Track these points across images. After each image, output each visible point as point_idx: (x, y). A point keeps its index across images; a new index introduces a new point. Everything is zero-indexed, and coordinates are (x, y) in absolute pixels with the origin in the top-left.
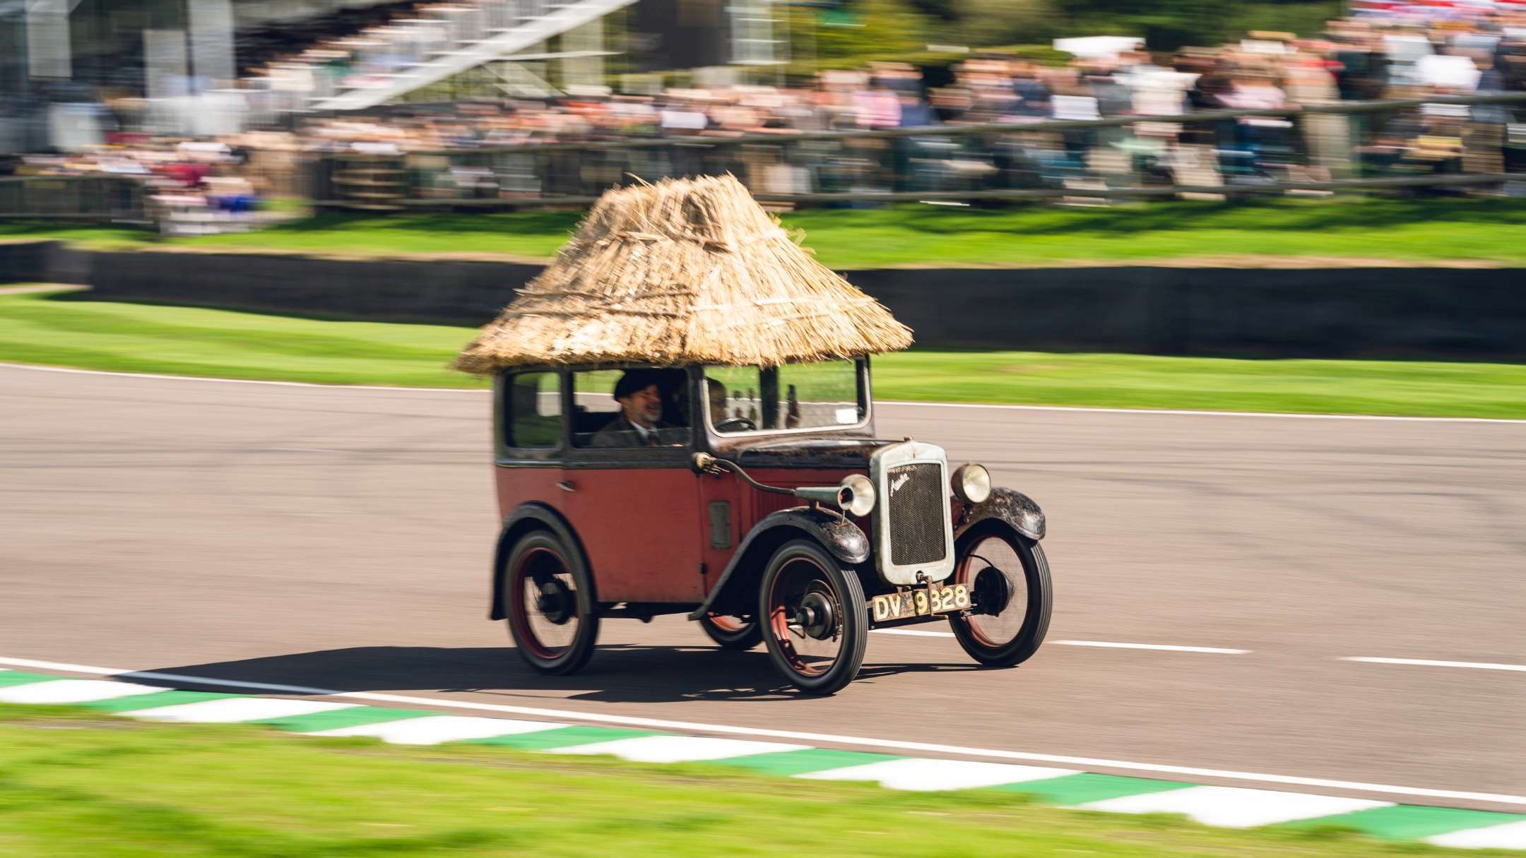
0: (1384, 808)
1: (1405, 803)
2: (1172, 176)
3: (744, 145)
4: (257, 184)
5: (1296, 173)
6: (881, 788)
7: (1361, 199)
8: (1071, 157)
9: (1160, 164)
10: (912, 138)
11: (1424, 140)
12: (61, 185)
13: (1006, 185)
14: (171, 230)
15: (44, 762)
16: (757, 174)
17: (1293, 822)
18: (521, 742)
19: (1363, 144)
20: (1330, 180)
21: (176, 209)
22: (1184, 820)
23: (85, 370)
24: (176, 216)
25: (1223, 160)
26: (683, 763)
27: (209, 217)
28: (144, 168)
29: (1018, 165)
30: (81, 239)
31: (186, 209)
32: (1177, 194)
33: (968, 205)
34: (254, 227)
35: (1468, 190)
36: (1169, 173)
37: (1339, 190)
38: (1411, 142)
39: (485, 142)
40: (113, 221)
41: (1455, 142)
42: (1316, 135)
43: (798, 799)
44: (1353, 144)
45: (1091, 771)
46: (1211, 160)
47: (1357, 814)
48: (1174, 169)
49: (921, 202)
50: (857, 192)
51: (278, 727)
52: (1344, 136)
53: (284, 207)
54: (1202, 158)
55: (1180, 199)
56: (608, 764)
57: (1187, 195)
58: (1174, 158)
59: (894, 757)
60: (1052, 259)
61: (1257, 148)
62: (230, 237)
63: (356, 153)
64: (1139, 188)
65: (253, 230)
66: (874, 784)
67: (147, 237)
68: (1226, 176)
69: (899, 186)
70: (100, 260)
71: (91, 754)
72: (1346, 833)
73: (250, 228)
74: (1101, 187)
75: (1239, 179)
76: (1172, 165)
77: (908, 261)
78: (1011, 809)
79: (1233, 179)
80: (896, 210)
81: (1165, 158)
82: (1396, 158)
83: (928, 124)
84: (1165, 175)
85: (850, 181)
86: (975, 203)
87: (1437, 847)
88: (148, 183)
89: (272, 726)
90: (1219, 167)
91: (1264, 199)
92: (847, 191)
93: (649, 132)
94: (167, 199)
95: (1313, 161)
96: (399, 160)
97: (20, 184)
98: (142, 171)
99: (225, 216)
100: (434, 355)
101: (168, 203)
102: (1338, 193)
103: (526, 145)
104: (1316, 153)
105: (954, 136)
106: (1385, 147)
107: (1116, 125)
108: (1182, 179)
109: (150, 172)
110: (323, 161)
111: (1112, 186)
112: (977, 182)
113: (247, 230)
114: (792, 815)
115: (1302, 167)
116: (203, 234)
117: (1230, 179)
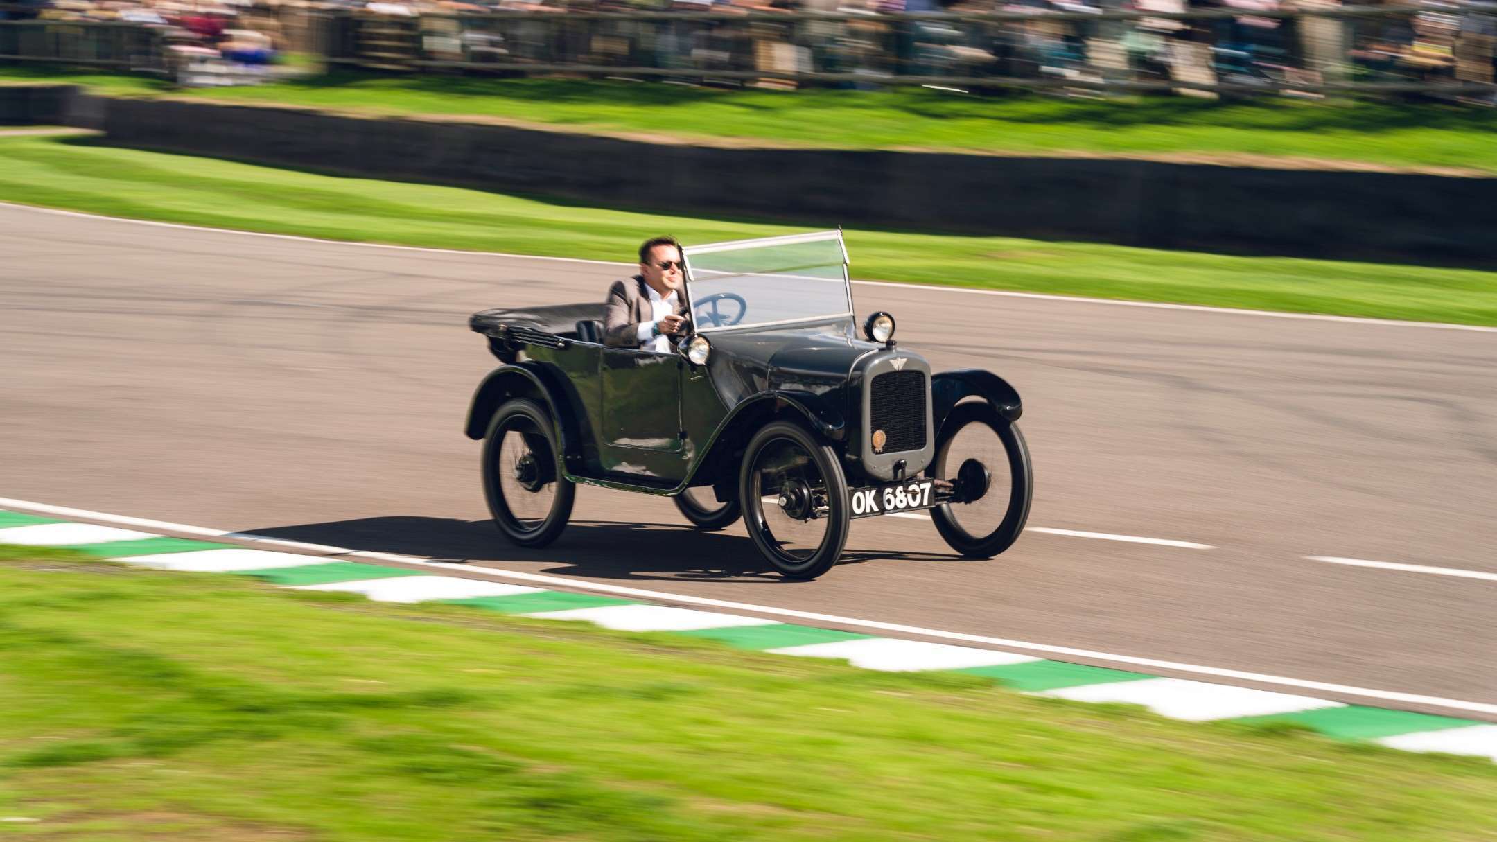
0: (1335, 708)
1: (1355, 703)
2: (1170, 71)
3: (753, 23)
4: (275, 39)
5: (1291, 74)
6: (850, 666)
7: (1351, 103)
8: (1070, 49)
9: (1159, 58)
10: (918, 23)
11: (1419, 47)
12: (81, 31)
13: (1008, 74)
14: (189, 81)
15: (34, 604)
16: (765, 51)
17: (1246, 718)
18: (494, 604)
19: (1356, 47)
20: (1322, 82)
21: (192, 59)
22: (1144, 712)
23: (95, 215)
24: (194, 67)
25: (1218, 58)
26: (654, 633)
27: (223, 69)
28: (162, 18)
29: (1020, 54)
30: (95, 84)
31: (203, 60)
32: (1174, 89)
33: (967, 92)
34: (267, 80)
35: (1460, 99)
36: (1167, 68)
37: (1329, 91)
38: (1405, 49)
39: (499, 7)
40: (133, 69)
41: (1445, 51)
42: (1314, 38)
43: (768, 674)
44: (1346, 47)
45: (1052, 658)
46: (1206, 58)
47: (1308, 713)
48: (1173, 65)
49: (924, 86)
50: (862, 73)
51: (265, 579)
52: (1337, 41)
53: (298, 63)
54: (1196, 55)
55: (1178, 95)
56: (584, 631)
57: (1184, 91)
58: (1172, 55)
59: (866, 636)
60: (1049, 148)
61: (1254, 47)
62: (242, 90)
63: (372, 13)
64: (1133, 81)
65: (265, 85)
66: (843, 662)
67: (166, 87)
68: (1220, 75)
69: (899, 69)
70: (113, 106)
71: (82, 598)
72: (1299, 731)
73: (263, 82)
74: (1098, 80)
75: (1236, 78)
76: (1171, 60)
77: (905, 144)
78: (971, 692)
79: (1230, 78)
80: (896, 92)
81: (1164, 54)
82: (1389, 65)
83: (931, 9)
84: (1163, 70)
85: (855, 62)
86: (972, 88)
87: (1388, 749)
88: (167, 34)
89: (261, 578)
90: (1213, 64)
91: (1257, 99)
92: (850, 72)
93: (658, 5)
94: (186, 50)
95: (1309, 63)
96: (413, 21)
97: (42, 28)
98: (160, 21)
99: (240, 69)
100: (437, 215)
101: (186, 54)
102: (1329, 95)
103: (537, 12)
104: (1312, 56)
105: (955, 22)
106: (1379, 52)
107: (1119, 19)
108: (1180, 75)
109: (167, 22)
110: (337, 19)
111: (1108, 78)
112: (976, 68)
113: (261, 84)
114: (761, 689)
115: (1295, 70)
116: (218, 86)
117: (1226, 77)
